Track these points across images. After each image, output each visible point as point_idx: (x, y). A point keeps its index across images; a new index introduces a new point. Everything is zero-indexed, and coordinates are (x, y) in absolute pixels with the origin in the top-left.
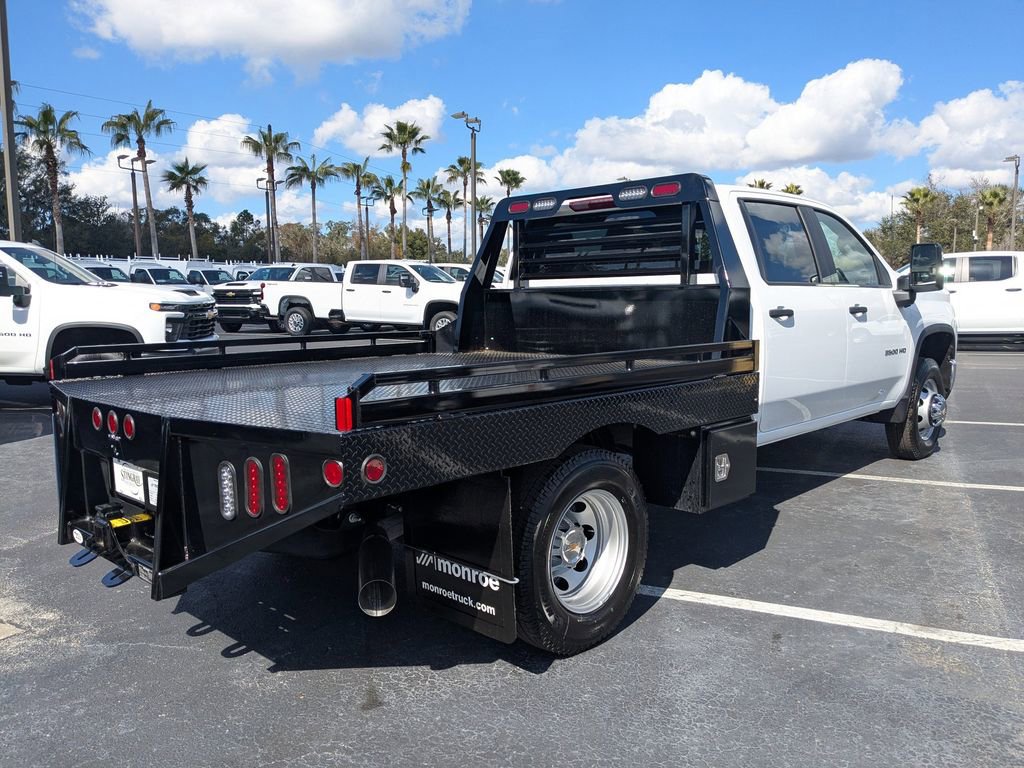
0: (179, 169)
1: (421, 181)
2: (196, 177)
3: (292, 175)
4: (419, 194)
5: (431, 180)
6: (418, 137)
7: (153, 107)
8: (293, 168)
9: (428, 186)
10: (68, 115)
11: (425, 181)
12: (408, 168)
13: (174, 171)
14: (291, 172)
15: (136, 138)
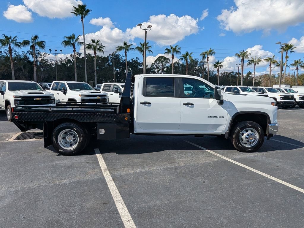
0: (216, 63)
1: (295, 61)
2: (221, 65)
3: (249, 62)
4: (294, 65)
5: (299, 60)
6: (292, 48)
7: (211, 49)
8: (249, 60)
9: (297, 62)
10: (191, 53)
11: (296, 61)
12: (288, 57)
13: (215, 64)
14: (249, 61)
15: (207, 57)
